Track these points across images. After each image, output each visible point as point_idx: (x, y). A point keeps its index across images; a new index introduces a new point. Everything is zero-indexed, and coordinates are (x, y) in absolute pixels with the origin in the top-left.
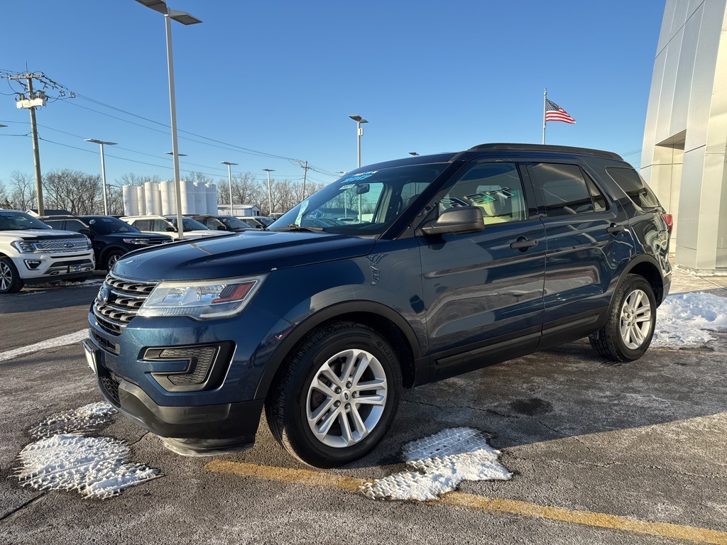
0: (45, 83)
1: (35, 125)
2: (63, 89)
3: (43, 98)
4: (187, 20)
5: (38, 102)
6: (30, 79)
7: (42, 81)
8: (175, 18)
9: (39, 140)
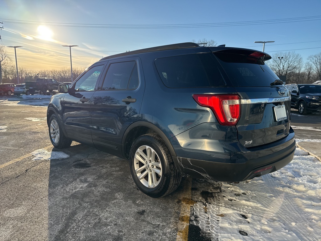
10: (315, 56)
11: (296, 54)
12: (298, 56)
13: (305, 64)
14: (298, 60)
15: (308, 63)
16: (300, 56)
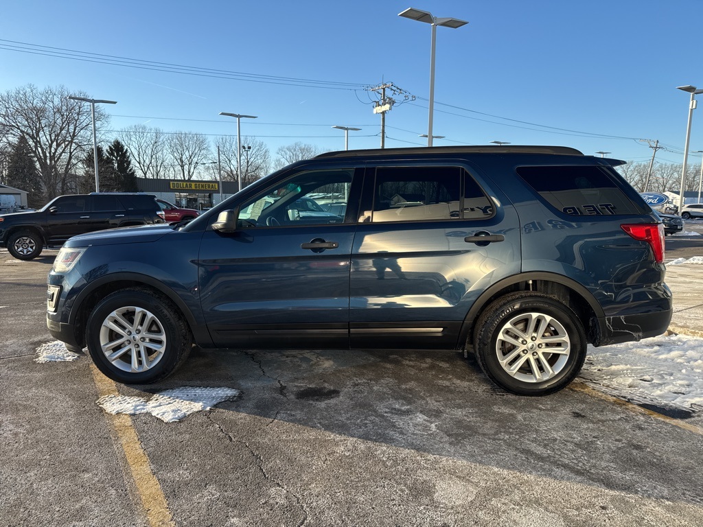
0: (394, 91)
1: (383, 126)
2: (407, 94)
3: (390, 103)
4: (453, 24)
5: (387, 107)
6: (384, 89)
7: (392, 89)
8: (444, 24)
9: (385, 138)
10: (289, 149)
11: (258, 142)
12: (261, 145)
13: (274, 163)
14: (262, 153)
15: (279, 160)
16: (265, 145)
